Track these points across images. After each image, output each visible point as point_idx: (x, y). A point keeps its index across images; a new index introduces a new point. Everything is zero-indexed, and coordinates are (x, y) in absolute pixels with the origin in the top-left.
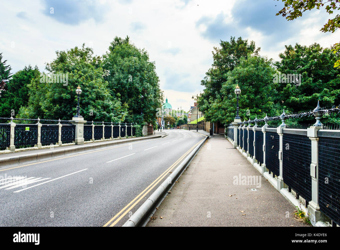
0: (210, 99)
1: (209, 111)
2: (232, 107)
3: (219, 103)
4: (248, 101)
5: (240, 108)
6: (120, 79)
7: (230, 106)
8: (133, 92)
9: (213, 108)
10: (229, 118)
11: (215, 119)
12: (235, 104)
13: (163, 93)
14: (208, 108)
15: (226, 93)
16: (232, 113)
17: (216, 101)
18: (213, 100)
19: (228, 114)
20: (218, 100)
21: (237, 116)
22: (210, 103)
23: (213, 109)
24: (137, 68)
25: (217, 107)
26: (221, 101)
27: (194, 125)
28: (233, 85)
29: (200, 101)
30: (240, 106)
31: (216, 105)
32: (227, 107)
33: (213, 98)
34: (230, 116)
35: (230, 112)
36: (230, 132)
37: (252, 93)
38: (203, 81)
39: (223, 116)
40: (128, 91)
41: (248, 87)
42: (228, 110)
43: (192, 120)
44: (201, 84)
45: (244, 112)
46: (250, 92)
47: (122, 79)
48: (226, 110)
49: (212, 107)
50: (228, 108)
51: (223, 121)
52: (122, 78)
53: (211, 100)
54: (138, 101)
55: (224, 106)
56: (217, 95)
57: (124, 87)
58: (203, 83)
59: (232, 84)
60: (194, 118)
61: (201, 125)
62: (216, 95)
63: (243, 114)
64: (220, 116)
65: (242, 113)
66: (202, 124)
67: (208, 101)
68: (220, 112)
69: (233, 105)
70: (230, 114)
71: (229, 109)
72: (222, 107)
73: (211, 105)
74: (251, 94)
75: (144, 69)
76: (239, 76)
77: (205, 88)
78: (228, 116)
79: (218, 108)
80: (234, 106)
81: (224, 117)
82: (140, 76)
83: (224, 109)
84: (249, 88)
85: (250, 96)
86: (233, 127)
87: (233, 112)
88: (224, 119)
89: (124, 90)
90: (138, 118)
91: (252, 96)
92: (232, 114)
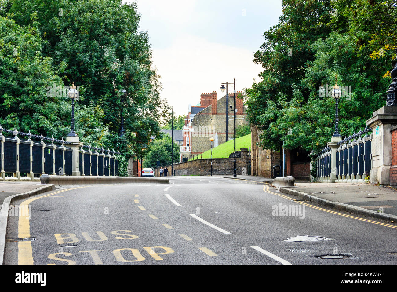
0: (280, 98)
1: (279, 123)
2: (326, 116)
3: (300, 108)
4: (357, 104)
5: (344, 117)
6: (74, 52)
7: (323, 113)
8: (103, 82)
9: (288, 118)
10: (322, 138)
11: (293, 140)
12: (332, 110)
13: (158, 79)
14: (276, 117)
15: (313, 85)
16: (327, 128)
17: (293, 101)
18: (286, 101)
19: (318, 130)
20: (298, 101)
21: (335, 133)
22: (280, 107)
23: (288, 120)
24: (110, 25)
25: (296, 116)
26: (303, 103)
27: (219, 163)
28: (329, 71)
29: (254, 100)
30: (343, 112)
31: (293, 112)
32: (316, 115)
33: (286, 97)
34: (324, 135)
35: (324, 125)
36: (323, 164)
37: (366, 87)
38: (257, 54)
39: (308, 134)
40: (94, 80)
41: (357, 75)
42: (319, 121)
43: (194, 150)
44: (255, 60)
45: (351, 126)
46: (362, 85)
47: (80, 53)
48: (315, 123)
49: (286, 116)
50: (318, 119)
51: (307, 146)
52: (78, 50)
53: (282, 100)
54: (114, 101)
55: (310, 114)
56: (294, 91)
57: (86, 70)
58: (259, 58)
59: (326, 68)
60: (201, 145)
61: (240, 161)
62: (294, 89)
63: (349, 130)
64: (302, 135)
65: (347, 127)
66: (242, 160)
67: (276, 103)
68: (302, 126)
69: (329, 111)
70: (322, 129)
71: (322, 119)
72: (307, 115)
73: (282, 111)
74: (364, 90)
75: (124, 28)
76: (340, 51)
77: (263, 70)
78: (318, 135)
79: (298, 118)
80: (331, 114)
81: (312, 136)
82: (116, 45)
83: (310, 120)
84: (359, 76)
85: (361, 93)
86: (329, 153)
87: (329, 126)
88: (310, 141)
89: (85, 78)
90: (119, 141)
91: (366, 94)
92: (328, 130)
